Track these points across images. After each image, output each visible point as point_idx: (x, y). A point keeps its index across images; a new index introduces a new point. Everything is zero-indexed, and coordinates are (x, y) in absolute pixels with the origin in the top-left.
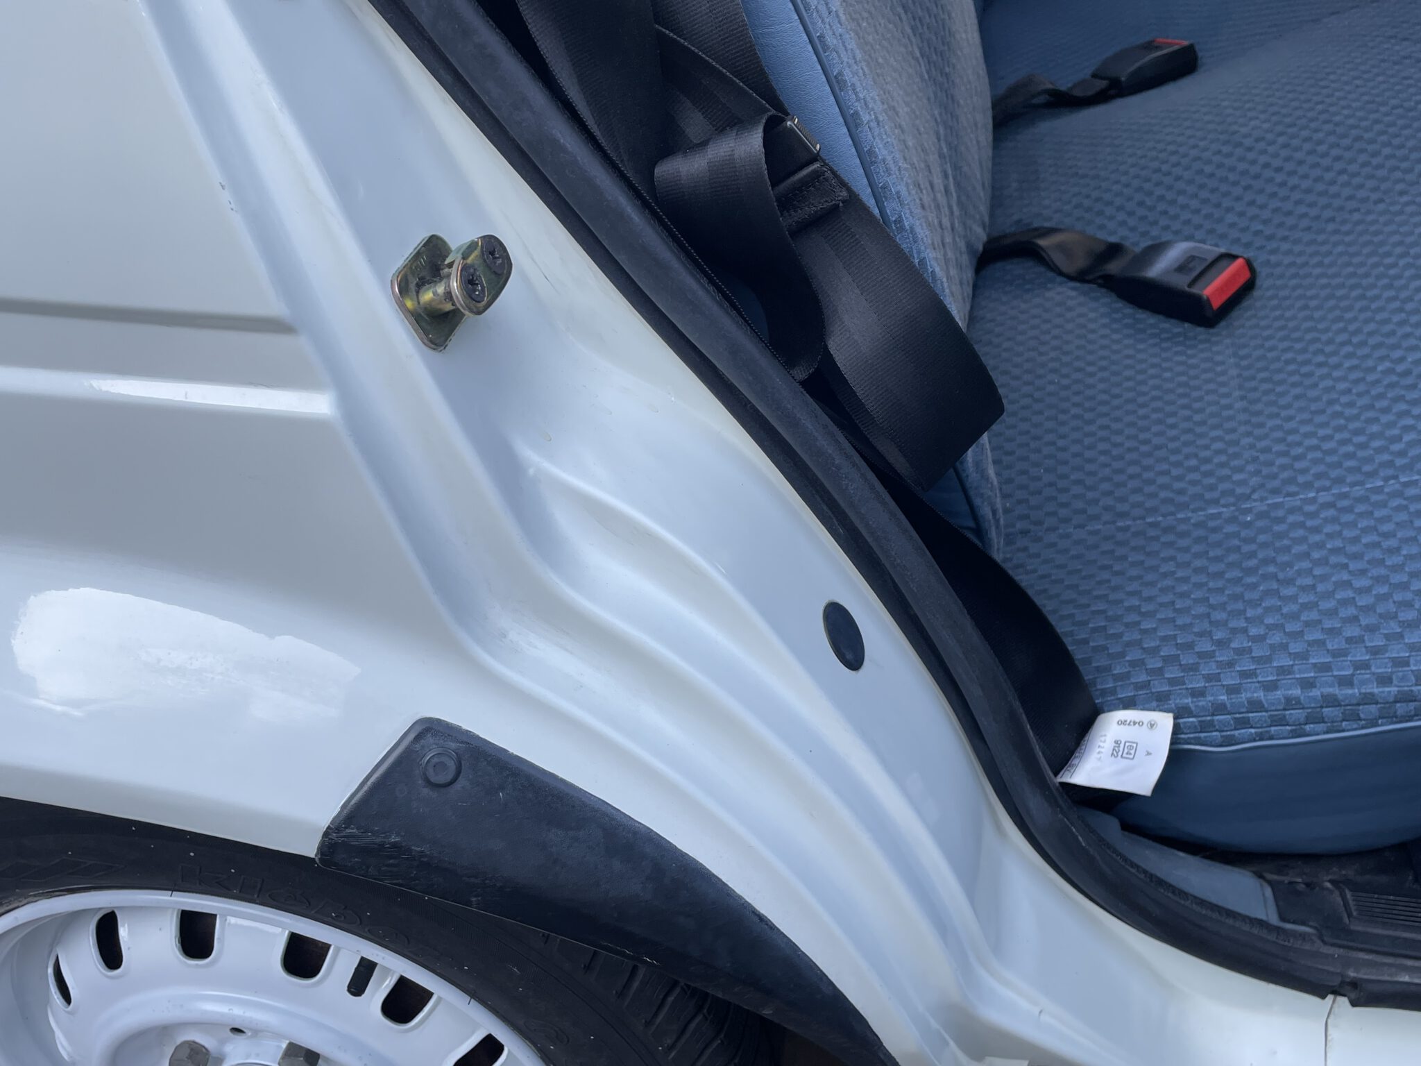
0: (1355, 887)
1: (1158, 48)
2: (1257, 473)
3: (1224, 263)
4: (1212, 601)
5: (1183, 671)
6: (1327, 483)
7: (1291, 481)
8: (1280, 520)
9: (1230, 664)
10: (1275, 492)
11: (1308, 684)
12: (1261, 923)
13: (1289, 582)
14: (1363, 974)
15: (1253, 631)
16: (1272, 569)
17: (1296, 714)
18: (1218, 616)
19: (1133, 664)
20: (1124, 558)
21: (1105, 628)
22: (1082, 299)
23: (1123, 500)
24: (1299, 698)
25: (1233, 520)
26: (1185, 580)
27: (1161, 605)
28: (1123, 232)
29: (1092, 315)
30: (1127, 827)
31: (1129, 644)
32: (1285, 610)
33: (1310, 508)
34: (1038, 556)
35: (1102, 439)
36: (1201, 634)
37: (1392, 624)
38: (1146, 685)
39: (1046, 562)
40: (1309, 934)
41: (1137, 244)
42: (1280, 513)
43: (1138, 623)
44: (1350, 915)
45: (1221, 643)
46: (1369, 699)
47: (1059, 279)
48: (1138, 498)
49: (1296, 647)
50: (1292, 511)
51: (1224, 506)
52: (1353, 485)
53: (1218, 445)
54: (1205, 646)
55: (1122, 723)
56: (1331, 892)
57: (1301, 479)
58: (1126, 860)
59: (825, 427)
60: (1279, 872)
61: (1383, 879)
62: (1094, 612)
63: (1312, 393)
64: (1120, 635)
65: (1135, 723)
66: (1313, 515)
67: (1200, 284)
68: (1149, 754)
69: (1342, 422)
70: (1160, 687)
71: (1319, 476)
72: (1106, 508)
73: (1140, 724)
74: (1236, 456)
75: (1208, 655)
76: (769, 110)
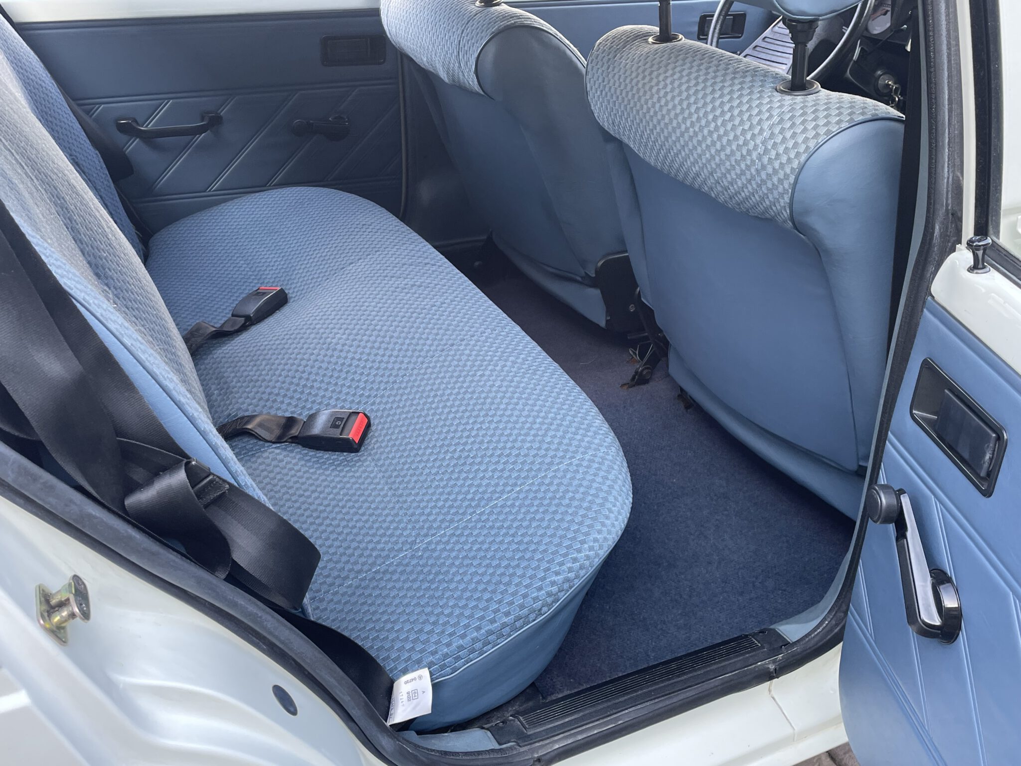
0: (523, 713)
1: (264, 294)
2: (414, 528)
3: (353, 418)
4: (422, 603)
5: (424, 644)
6: (447, 524)
7: (430, 528)
8: (434, 550)
9: (443, 632)
10: (426, 535)
11: (478, 628)
12: (492, 750)
13: (451, 581)
14: (541, 753)
15: (446, 612)
16: (441, 577)
17: (478, 645)
18: (428, 610)
19: (399, 650)
20: (370, 595)
21: (378, 636)
22: (285, 453)
23: (356, 563)
24: (477, 637)
25: (413, 557)
26: (405, 596)
27: (399, 614)
28: (291, 409)
29: (294, 461)
30: (419, 733)
31: (393, 640)
32: (455, 596)
33: (445, 539)
34: (326, 609)
35: (331, 533)
36: (423, 623)
37: (502, 586)
38: (409, 658)
39: (332, 611)
40: (513, 746)
41: (300, 414)
42: (433, 546)
43: (393, 628)
44: (525, 728)
45: (434, 623)
46: (504, 625)
47: (267, 444)
48: (363, 560)
49: (467, 613)
50: (438, 543)
51: (406, 551)
52: (458, 521)
53: (389, 518)
54: (428, 628)
55: (406, 682)
56: (514, 720)
57: (435, 525)
58: (428, 749)
59: (250, 600)
60: (488, 722)
61: (530, 704)
62: (369, 630)
63: (422, 478)
64: (387, 638)
65: (412, 680)
66: (448, 542)
67: (346, 431)
68: (424, 692)
69: (441, 490)
70: (415, 657)
71: (442, 521)
72: (350, 571)
73: (415, 679)
74: (400, 522)
75: (431, 632)
76: (183, 460)
